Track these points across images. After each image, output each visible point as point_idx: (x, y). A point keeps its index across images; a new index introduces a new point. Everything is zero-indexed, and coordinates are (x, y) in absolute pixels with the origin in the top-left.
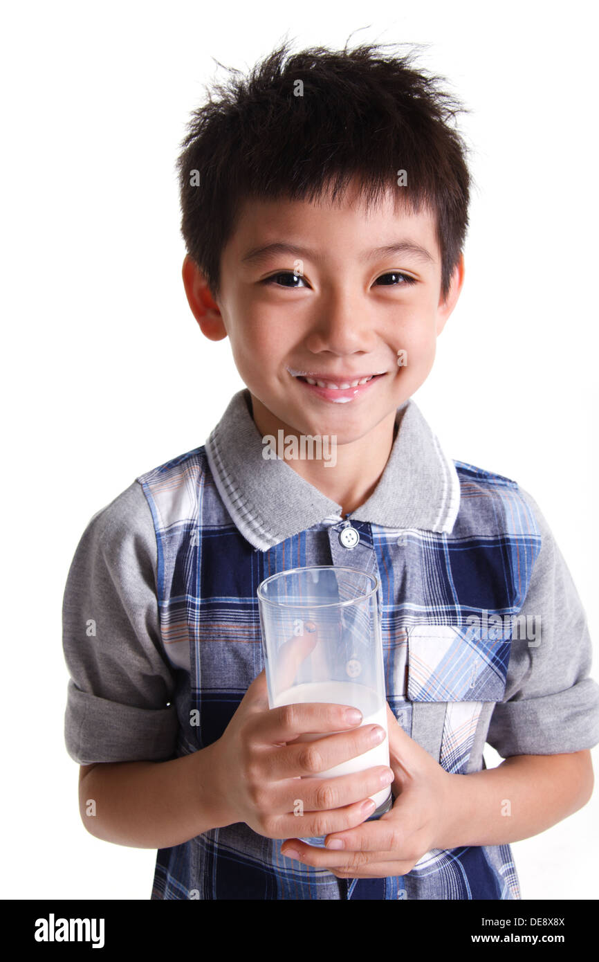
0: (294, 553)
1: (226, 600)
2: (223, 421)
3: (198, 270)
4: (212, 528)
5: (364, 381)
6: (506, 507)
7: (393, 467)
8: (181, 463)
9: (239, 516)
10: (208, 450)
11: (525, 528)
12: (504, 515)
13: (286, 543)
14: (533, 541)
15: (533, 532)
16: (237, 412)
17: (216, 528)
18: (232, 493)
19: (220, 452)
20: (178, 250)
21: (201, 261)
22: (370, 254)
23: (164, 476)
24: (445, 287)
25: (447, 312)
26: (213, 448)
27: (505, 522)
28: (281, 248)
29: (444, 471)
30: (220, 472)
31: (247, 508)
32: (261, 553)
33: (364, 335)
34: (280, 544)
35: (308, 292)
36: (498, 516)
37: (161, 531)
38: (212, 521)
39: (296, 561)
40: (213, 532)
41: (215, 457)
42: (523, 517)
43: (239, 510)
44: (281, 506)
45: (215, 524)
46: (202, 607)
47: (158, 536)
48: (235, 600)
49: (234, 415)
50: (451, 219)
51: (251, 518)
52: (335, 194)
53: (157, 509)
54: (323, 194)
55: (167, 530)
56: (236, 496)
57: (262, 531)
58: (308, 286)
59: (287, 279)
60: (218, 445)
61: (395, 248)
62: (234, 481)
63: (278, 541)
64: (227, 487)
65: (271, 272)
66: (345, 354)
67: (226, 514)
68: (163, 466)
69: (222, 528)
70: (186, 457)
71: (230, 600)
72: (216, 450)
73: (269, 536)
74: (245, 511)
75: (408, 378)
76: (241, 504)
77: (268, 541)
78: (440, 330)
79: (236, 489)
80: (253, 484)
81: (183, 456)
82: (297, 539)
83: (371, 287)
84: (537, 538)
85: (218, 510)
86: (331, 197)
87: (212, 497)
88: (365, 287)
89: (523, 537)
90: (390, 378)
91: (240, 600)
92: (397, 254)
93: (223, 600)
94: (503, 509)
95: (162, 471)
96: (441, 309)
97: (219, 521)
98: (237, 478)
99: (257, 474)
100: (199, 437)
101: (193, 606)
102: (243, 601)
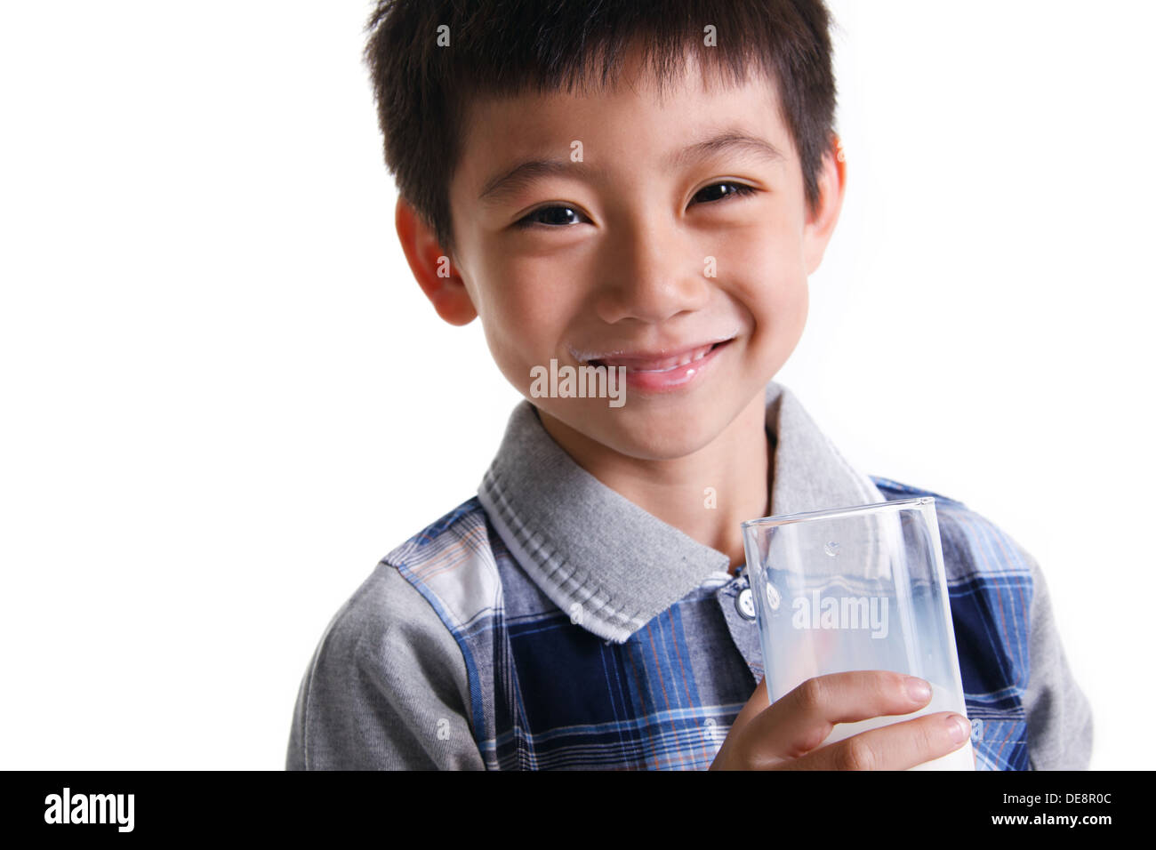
0: (668, 640)
1: (575, 730)
2: (504, 452)
3: (419, 219)
4: (524, 621)
5: (700, 355)
6: (967, 532)
7: (786, 488)
8: (450, 527)
9: (566, 595)
10: (486, 501)
11: (1003, 561)
12: (966, 543)
13: (651, 627)
14: (1019, 580)
15: (1015, 566)
16: (526, 432)
17: (530, 620)
18: (546, 562)
19: (509, 502)
20: (384, 191)
21: (420, 204)
22: (677, 158)
23: (427, 549)
24: (813, 195)
25: (826, 231)
26: (496, 499)
27: (970, 554)
28: (536, 169)
29: (860, 488)
30: (517, 532)
31: (577, 580)
32: (616, 646)
33: (687, 286)
34: (645, 628)
35: (588, 230)
36: (957, 546)
37: (460, 629)
38: (520, 609)
39: (674, 653)
40: (527, 626)
41: (502, 511)
42: (996, 545)
43: (564, 585)
44: (633, 566)
45: (527, 614)
46: (538, 748)
47: (457, 636)
48: (590, 729)
49: (523, 439)
50: (801, 86)
51: (587, 594)
52: (605, 72)
53: (440, 600)
54: (588, 73)
55: (468, 626)
56: (554, 565)
57: (611, 611)
58: (587, 220)
59: (556, 214)
60: (503, 490)
61: (715, 144)
62: (546, 541)
63: (640, 623)
64: (535, 554)
65: (529, 207)
66: (658, 319)
67: (543, 596)
68: (421, 534)
69: (541, 618)
70: (456, 516)
71: (582, 730)
72: (503, 500)
73: (624, 617)
74: (575, 585)
75: (771, 343)
76: (564, 575)
77: (624, 625)
78: (815, 261)
79: (552, 554)
80: (581, 539)
81: (449, 516)
82: (668, 618)
83: (688, 208)
84: (1024, 574)
85: (526, 591)
86: (599, 79)
87: (512, 574)
88: (677, 211)
89: (1004, 575)
90: (741, 346)
91: (597, 729)
92: (720, 152)
93: (570, 730)
94: (963, 535)
95: (422, 543)
96: (811, 229)
97: (532, 608)
98: (551, 535)
99: (586, 524)
100: (466, 483)
101: (526, 746)
102: (601, 728)
